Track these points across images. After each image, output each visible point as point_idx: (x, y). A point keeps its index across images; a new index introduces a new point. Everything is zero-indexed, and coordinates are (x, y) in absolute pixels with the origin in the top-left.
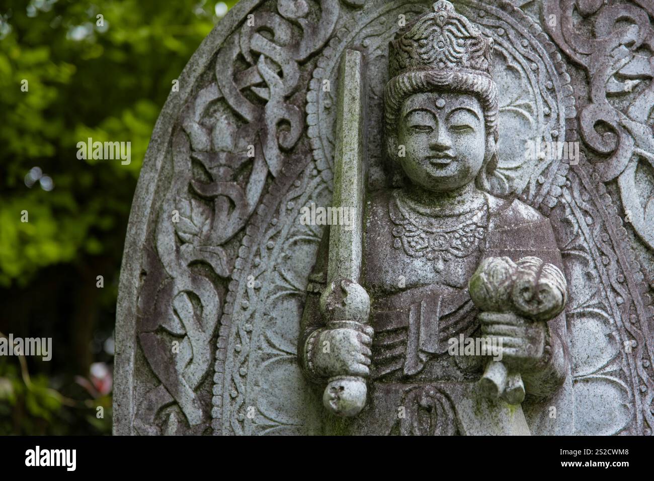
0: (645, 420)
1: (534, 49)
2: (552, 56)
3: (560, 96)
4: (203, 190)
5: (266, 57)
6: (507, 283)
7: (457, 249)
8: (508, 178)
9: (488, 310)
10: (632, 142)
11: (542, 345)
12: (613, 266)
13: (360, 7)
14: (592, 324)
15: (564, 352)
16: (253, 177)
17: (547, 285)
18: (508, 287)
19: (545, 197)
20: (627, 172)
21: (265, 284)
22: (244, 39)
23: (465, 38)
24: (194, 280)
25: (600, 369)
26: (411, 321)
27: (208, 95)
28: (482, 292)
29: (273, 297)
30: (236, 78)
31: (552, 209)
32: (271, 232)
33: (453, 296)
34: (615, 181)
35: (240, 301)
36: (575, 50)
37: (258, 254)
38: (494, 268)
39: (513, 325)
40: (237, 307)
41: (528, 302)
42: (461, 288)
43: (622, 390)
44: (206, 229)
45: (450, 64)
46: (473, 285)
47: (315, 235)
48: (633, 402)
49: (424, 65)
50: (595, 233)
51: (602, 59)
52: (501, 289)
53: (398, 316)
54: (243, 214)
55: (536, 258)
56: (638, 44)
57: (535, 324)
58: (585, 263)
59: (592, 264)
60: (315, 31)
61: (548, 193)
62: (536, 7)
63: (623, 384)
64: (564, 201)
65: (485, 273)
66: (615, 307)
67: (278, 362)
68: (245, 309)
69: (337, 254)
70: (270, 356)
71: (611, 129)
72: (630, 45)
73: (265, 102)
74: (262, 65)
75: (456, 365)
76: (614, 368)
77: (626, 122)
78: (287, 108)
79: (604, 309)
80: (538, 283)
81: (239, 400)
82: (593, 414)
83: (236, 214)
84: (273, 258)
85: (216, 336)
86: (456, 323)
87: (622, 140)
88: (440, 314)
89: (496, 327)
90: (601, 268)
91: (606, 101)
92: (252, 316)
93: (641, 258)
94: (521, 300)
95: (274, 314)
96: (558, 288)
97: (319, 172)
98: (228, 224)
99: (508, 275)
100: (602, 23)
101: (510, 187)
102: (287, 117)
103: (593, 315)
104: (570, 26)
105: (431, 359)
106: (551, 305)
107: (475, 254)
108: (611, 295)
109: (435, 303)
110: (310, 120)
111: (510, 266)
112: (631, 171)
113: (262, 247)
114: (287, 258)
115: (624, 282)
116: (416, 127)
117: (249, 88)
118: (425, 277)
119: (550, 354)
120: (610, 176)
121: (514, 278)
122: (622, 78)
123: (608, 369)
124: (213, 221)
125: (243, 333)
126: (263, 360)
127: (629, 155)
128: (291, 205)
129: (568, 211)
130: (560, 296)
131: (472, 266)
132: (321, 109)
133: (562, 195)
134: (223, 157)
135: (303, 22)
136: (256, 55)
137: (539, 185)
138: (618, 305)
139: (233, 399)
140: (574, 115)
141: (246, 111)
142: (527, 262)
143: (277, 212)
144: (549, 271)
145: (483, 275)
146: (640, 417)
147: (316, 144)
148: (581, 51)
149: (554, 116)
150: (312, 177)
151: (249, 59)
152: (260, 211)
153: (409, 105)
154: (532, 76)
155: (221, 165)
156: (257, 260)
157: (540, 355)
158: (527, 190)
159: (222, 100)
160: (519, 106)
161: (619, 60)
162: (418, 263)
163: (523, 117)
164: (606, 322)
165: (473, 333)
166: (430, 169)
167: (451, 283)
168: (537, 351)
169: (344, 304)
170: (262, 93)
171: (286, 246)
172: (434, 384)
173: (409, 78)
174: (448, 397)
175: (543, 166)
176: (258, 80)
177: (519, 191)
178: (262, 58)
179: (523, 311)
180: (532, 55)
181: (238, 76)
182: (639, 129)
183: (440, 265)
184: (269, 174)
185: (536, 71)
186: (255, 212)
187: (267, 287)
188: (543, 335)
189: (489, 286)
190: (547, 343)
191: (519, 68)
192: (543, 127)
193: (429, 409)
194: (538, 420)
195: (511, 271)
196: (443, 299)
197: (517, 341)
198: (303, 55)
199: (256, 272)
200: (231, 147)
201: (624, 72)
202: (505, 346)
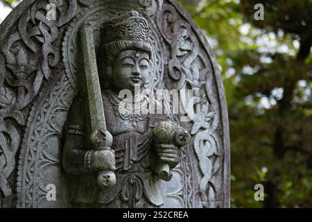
0: (188, 186)
1: (154, 35)
2: (160, 38)
3: (162, 55)
4: (12, 83)
5: (43, 23)
6: (173, 132)
7: (140, 117)
9: (164, 143)
10: (185, 76)
13: (87, 6)
16: (37, 79)
18: (174, 134)
21: (43, 129)
22: (33, 13)
23: (145, 29)
24: (7, 127)
26: (126, 147)
27: (15, 37)
28: (164, 136)
29: (46, 135)
30: (28, 31)
32: (46, 105)
33: (140, 137)
35: (31, 137)
36: (167, 37)
37: (40, 115)
38: (167, 126)
39: (174, 149)
40: (29, 140)
41: (181, 140)
42: (143, 133)
43: (181, 175)
44: (13, 102)
45: (140, 39)
47: (66, 108)
48: (185, 179)
49: (131, 38)
51: (175, 42)
52: (171, 135)
53: (120, 145)
54: (32, 96)
56: (187, 37)
60: (66, 14)
62: (153, 17)
63: (181, 172)
65: (164, 128)
67: (49, 165)
68: (33, 141)
69: (96, 117)
70: (45, 163)
71: (178, 70)
72: (184, 37)
73: (42, 44)
74: (41, 26)
75: (142, 166)
77: (183, 68)
78: (53, 48)
81: (30, 184)
83: (28, 96)
84: (47, 117)
85: (18, 153)
86: (143, 148)
87: (182, 75)
88: (137, 144)
89: (167, 150)
91: (177, 59)
92: (36, 144)
94: (178, 139)
95: (47, 143)
97: (68, 79)
98: (24, 101)
99: (173, 129)
100: (176, 27)
102: (53, 52)
104: (165, 27)
105: (134, 163)
107: (146, 119)
109: (135, 140)
110: (64, 54)
112: (184, 88)
113: (42, 112)
114: (53, 117)
116: (127, 64)
117: (34, 37)
118: (129, 129)
121: (176, 130)
122: (182, 50)
124: (17, 98)
125: (32, 152)
126: (41, 164)
127: (184, 81)
128: (55, 93)
132: (69, 51)
134: (22, 68)
135: (60, 9)
136: (38, 21)
139: (27, 183)
140: (166, 63)
141: (33, 47)
143: (49, 96)
146: (186, 185)
147: (67, 66)
148: (169, 37)
149: (160, 63)
150: (65, 81)
151: (35, 23)
152: (40, 95)
153: (123, 54)
155: (22, 72)
156: (39, 118)
159: (21, 41)
161: (181, 43)
162: (126, 122)
166: (131, 82)
167: (139, 131)
169: (104, 140)
170: (41, 40)
171: (53, 112)
172: (135, 174)
173: (125, 43)
174: (140, 179)
175: (156, 83)
176: (39, 33)
178: (41, 23)
179: (178, 144)
180: (153, 37)
181: (29, 30)
182: (188, 71)
183: (135, 124)
184: (44, 78)
185: (154, 44)
186: (38, 95)
187: (44, 130)
189: (167, 133)
192: (156, 67)
193: (132, 185)
197: (175, 155)
198: (60, 24)
199: (38, 123)
200: (26, 64)
201: (182, 48)
202: (170, 157)
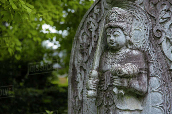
0: (167, 101)
1: (142, 14)
4: (82, 51)
5: (92, 22)
8: (136, 45)
10: (165, 34)
11: (126, 83)
12: (160, 64)
14: (155, 78)
16: (90, 48)
19: (144, 49)
20: (164, 41)
22: (88, 19)
23: (117, 15)
24: (80, 70)
25: (157, 89)
27: (82, 31)
30: (87, 27)
31: (146, 51)
32: (92, 60)
34: (161, 44)
36: (152, 13)
37: (90, 65)
39: (117, 79)
40: (87, 76)
43: (162, 94)
44: (82, 59)
45: (113, 21)
48: (164, 97)
49: (109, 22)
50: (156, 56)
51: (158, 15)
54: (88, 56)
56: (167, 10)
58: (153, 64)
59: (155, 64)
60: (100, 15)
61: (145, 48)
62: (143, 4)
63: (162, 92)
64: (149, 49)
66: (160, 74)
72: (165, 10)
73: (92, 32)
76: (160, 89)
77: (164, 29)
78: (96, 33)
79: (158, 75)
82: (155, 100)
85: (84, 82)
87: (162, 34)
90: (157, 65)
91: (159, 25)
93: (168, 62)
98: (86, 59)
100: (158, 6)
101: (137, 47)
102: (95, 35)
103: (155, 76)
104: (151, 8)
105: (109, 86)
108: (159, 71)
112: (165, 41)
113: (91, 63)
115: (162, 68)
116: (108, 36)
117: (89, 29)
118: (109, 68)
119: (130, 85)
120: (160, 43)
122: (163, 19)
123: (158, 89)
124: (83, 58)
127: (164, 37)
129: (150, 52)
133: (148, 48)
134: (85, 44)
135: (98, 14)
136: (90, 22)
137: (143, 46)
138: (161, 74)
140: (151, 29)
141: (89, 34)
146: (166, 100)
148: (153, 13)
149: (147, 29)
151: (89, 23)
152: (91, 55)
153: (107, 31)
154: (142, 21)
155: (84, 46)
156: (90, 66)
158: (140, 48)
159: (85, 32)
160: (139, 28)
161: (162, 14)
163: (140, 30)
164: (158, 78)
166: (110, 45)
170: (91, 30)
172: (110, 92)
174: (112, 95)
175: (144, 41)
176: (91, 27)
177: (139, 48)
178: (91, 23)
184: (93, 48)
190: (129, 83)
191: (139, 19)
192: (144, 32)
194: (142, 101)
197: (118, 82)
198: (98, 21)
199: (90, 68)
200: (86, 42)
201: (164, 17)
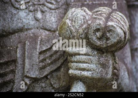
6: (84, 26)
7: (51, 3)
11: (111, 69)
15: (129, 75)
17: (112, 26)
18: (85, 29)
26: (18, 55)
28: (67, 33)
33: (48, 37)
38: (76, 16)
39: (89, 55)
41: (100, 39)
42: (54, 31)
46: (61, 27)
52: (81, 31)
53: (9, 52)
55: (106, 8)
57: (105, 54)
65: (70, 20)
75: (52, 85)
80: (106, 25)
86: (51, 56)
88: (39, 50)
89: (78, 57)
94: (94, 38)
96: (121, 28)
99: (85, 20)
105: (33, 82)
106: (116, 41)
107: (64, 7)
109: (35, 42)
111: (87, 14)
118: (28, 24)
119: (117, 76)
121: (90, 22)
130: (123, 34)
131: (62, 15)
142: (100, 11)
144: (115, 17)
145: (68, 21)
157: (109, 76)
162: (22, 14)
165: (63, 62)
167: (47, 28)
168: (107, 73)
179: (96, 45)
183: (39, 15)
188: (111, 62)
189: (72, 28)
190: (115, 68)
195: (87, 18)
196: (41, 39)
202: (84, 70)
